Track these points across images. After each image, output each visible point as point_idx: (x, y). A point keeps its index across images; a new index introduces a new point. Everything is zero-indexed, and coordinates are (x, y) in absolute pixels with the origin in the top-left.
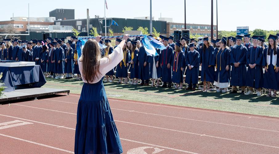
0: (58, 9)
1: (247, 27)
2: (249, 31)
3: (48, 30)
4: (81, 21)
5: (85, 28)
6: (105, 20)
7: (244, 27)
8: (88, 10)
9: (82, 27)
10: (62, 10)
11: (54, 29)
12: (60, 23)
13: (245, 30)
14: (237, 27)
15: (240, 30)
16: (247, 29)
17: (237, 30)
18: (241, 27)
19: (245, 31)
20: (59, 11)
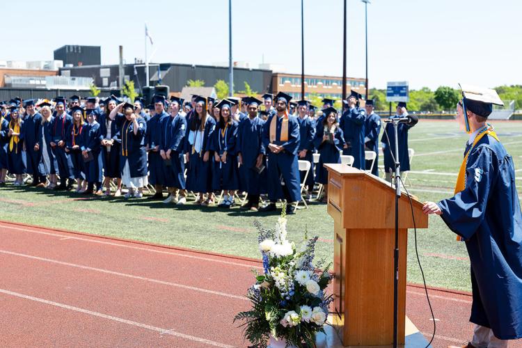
0: (69, 46)
1: (405, 83)
2: (409, 89)
3: (44, 85)
4: (109, 69)
5: (116, 82)
6: (145, 67)
7: (400, 83)
8: (121, 47)
9: (111, 80)
10: (78, 47)
11: (56, 82)
12: (69, 71)
13: (401, 88)
14: (388, 83)
15: (393, 88)
16: (405, 87)
17: (388, 87)
18: (394, 83)
19: (402, 90)
20: (72, 50)
